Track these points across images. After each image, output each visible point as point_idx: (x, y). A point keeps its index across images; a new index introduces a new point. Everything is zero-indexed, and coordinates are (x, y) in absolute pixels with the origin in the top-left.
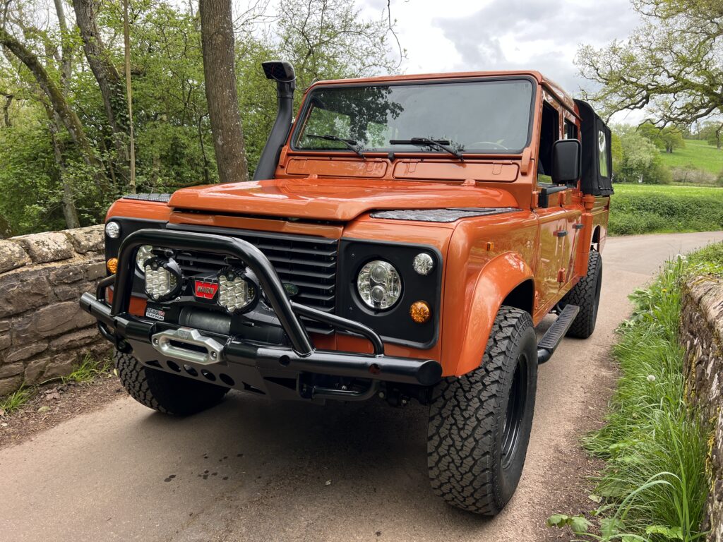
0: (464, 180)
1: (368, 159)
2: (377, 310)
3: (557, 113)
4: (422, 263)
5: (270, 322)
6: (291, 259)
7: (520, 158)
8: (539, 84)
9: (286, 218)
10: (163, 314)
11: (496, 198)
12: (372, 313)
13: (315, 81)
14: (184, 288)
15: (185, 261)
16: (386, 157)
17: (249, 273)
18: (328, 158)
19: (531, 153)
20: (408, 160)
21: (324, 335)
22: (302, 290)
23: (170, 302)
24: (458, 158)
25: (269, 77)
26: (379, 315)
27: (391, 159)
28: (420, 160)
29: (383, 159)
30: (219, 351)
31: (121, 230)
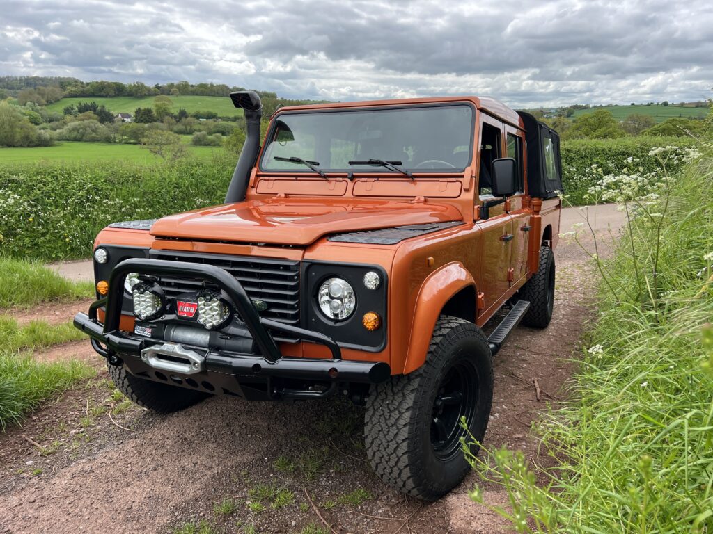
0: (415, 197)
1: (330, 179)
2: (336, 321)
3: (498, 130)
4: (371, 280)
5: (243, 335)
6: (260, 279)
7: (462, 176)
8: (478, 109)
9: (255, 244)
10: (150, 330)
11: (444, 213)
12: (331, 324)
13: (280, 107)
14: (168, 307)
15: (167, 282)
16: (345, 176)
17: (224, 295)
18: (294, 178)
19: (472, 172)
20: (365, 179)
21: (292, 343)
22: (271, 305)
23: (156, 321)
24: (409, 177)
25: (237, 106)
26: (338, 324)
27: (350, 179)
28: (376, 179)
29: (344, 179)
30: (199, 362)
31: (108, 256)
